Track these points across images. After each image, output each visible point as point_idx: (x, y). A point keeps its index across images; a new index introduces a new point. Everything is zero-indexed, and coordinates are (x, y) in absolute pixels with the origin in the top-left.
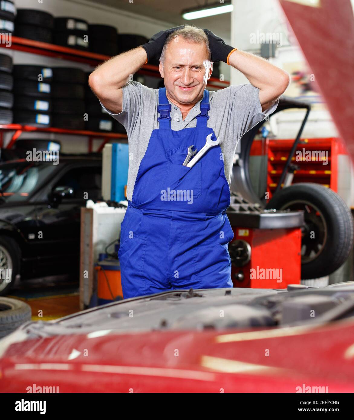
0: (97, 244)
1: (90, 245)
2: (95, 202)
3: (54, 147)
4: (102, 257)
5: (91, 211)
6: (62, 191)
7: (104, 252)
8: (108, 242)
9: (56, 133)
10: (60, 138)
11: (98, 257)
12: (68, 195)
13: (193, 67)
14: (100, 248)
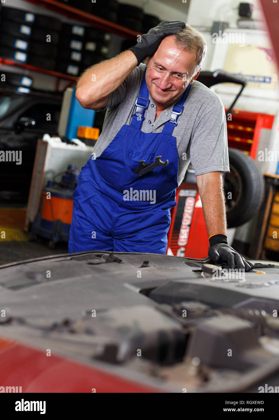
0: (48, 172)
1: (41, 172)
2: (51, 136)
3: (26, 82)
4: (50, 184)
5: (46, 144)
6: (25, 122)
7: (52, 180)
8: (57, 172)
9: (31, 70)
10: (33, 74)
11: (46, 183)
12: (30, 126)
13: (175, 73)
14: (49, 176)
